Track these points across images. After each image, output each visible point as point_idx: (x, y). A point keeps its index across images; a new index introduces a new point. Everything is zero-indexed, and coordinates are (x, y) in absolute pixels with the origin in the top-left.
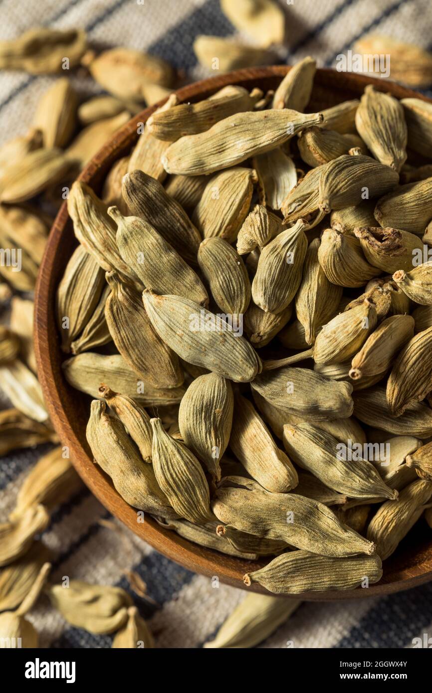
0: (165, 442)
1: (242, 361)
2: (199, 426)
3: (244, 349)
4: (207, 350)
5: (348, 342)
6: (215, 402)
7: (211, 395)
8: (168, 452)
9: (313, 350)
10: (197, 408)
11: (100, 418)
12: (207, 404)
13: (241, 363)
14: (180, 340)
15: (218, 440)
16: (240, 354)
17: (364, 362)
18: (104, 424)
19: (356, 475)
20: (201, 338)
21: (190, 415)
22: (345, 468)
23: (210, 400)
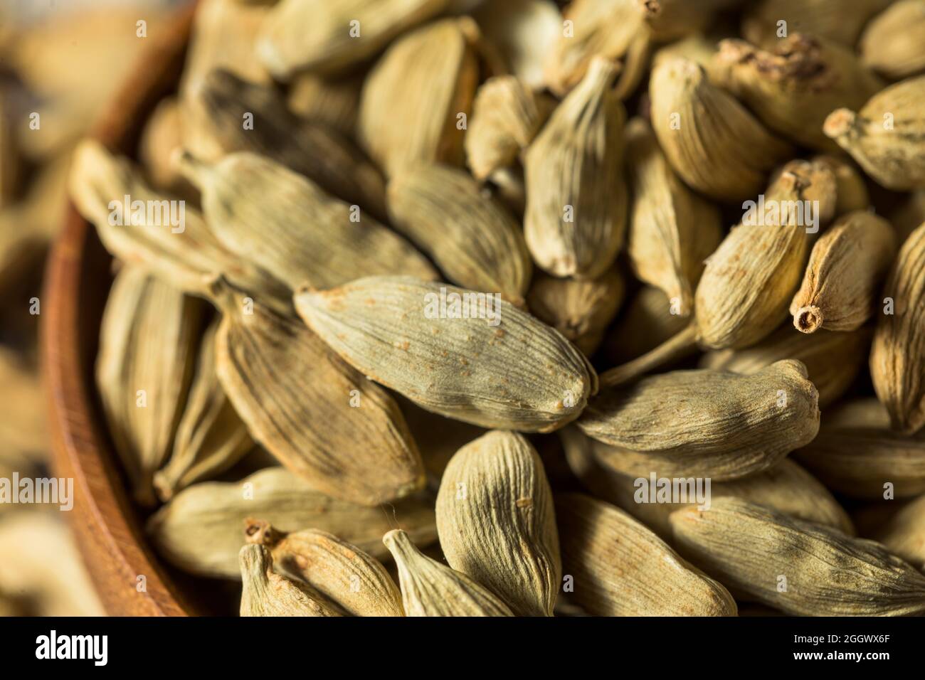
0: (428, 575)
1: (551, 367)
2: (492, 539)
3: (549, 342)
4: (471, 362)
5: (772, 269)
6: (512, 482)
7: (499, 468)
8: (439, 595)
9: (696, 324)
10: (476, 502)
11: (266, 580)
12: (495, 489)
13: (550, 372)
14: (405, 355)
15: (539, 561)
16: (542, 353)
17: (819, 290)
18: (280, 588)
19: (862, 563)
20: (450, 340)
21: (464, 521)
22: (833, 551)
23: (501, 478)
